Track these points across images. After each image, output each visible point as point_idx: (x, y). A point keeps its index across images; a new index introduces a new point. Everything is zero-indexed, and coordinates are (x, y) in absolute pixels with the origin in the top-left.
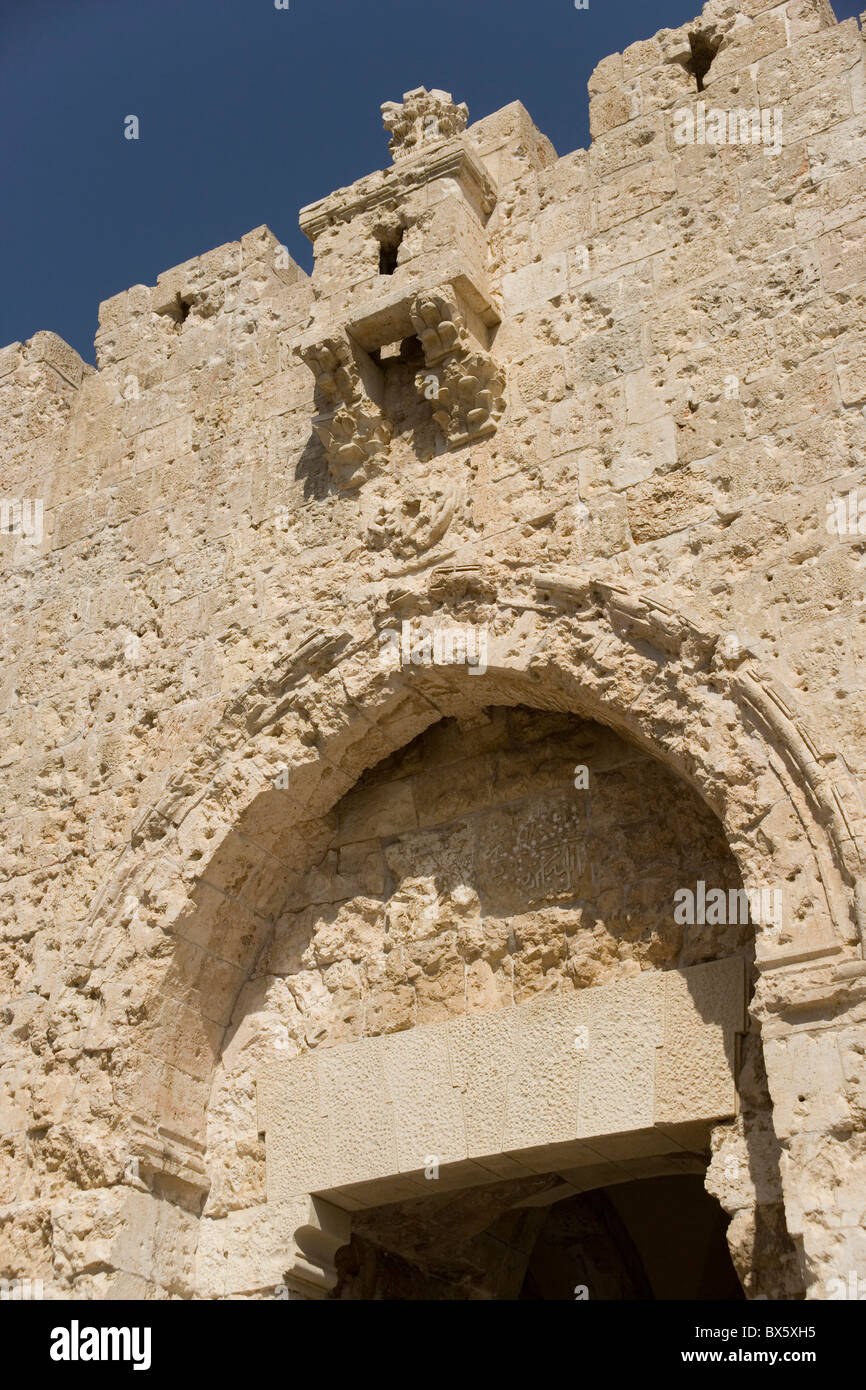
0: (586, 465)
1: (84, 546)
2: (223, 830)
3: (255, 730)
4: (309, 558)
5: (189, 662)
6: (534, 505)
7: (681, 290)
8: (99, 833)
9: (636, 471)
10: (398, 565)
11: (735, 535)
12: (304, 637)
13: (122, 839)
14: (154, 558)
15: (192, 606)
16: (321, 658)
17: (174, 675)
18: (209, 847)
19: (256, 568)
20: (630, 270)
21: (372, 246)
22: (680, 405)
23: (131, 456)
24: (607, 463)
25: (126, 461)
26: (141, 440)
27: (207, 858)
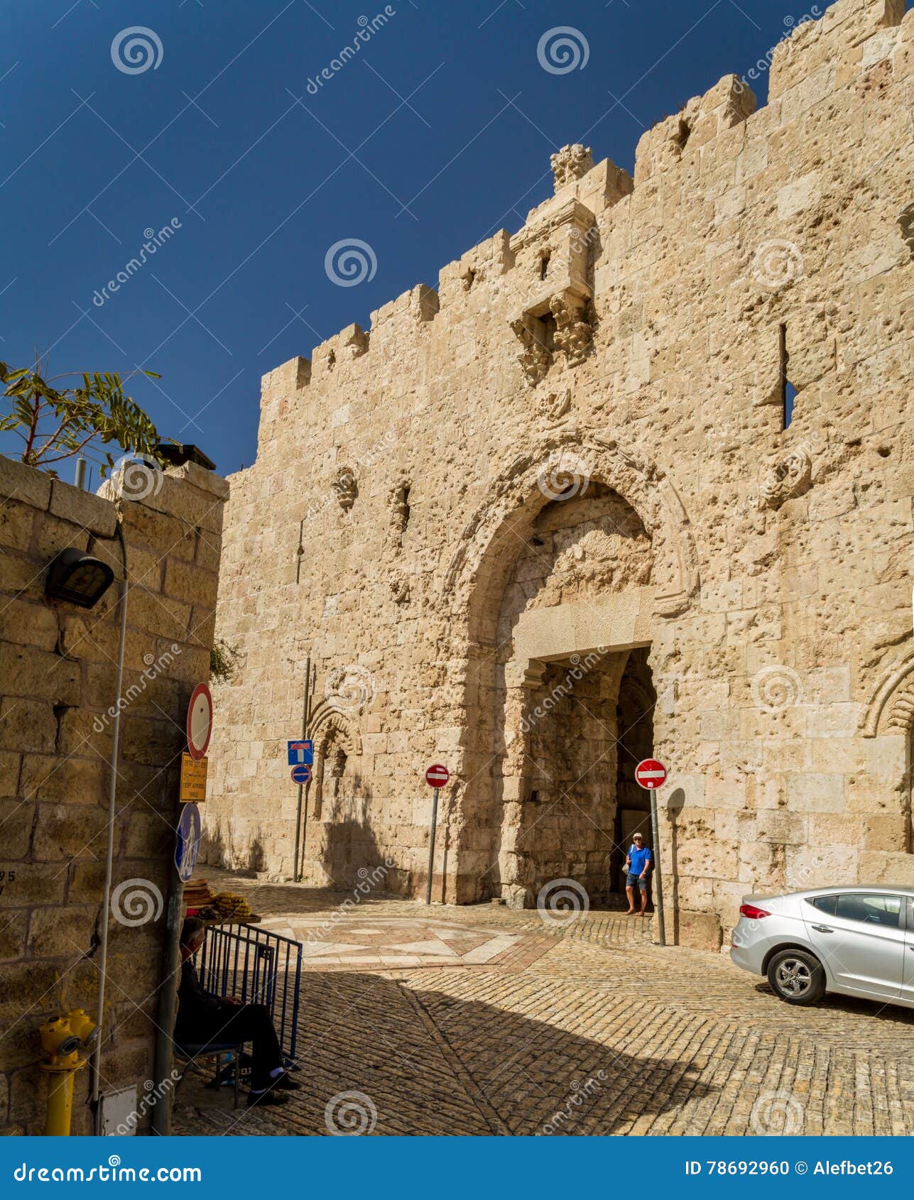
0: (616, 380)
1: (438, 404)
2: (491, 536)
3: (500, 495)
4: (517, 419)
5: (477, 464)
6: (596, 400)
7: (659, 286)
8: (451, 534)
9: (633, 385)
10: (549, 424)
11: (666, 419)
12: (516, 456)
13: (459, 536)
14: (464, 414)
15: (477, 437)
16: (522, 467)
17: (472, 470)
18: (486, 542)
19: (499, 422)
20: (640, 274)
21: (539, 260)
22: (652, 352)
23: (453, 360)
24: (624, 380)
25: (453, 363)
26: (458, 352)
27: (485, 547)
